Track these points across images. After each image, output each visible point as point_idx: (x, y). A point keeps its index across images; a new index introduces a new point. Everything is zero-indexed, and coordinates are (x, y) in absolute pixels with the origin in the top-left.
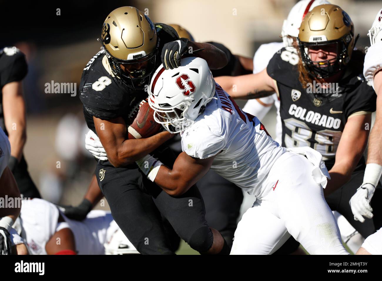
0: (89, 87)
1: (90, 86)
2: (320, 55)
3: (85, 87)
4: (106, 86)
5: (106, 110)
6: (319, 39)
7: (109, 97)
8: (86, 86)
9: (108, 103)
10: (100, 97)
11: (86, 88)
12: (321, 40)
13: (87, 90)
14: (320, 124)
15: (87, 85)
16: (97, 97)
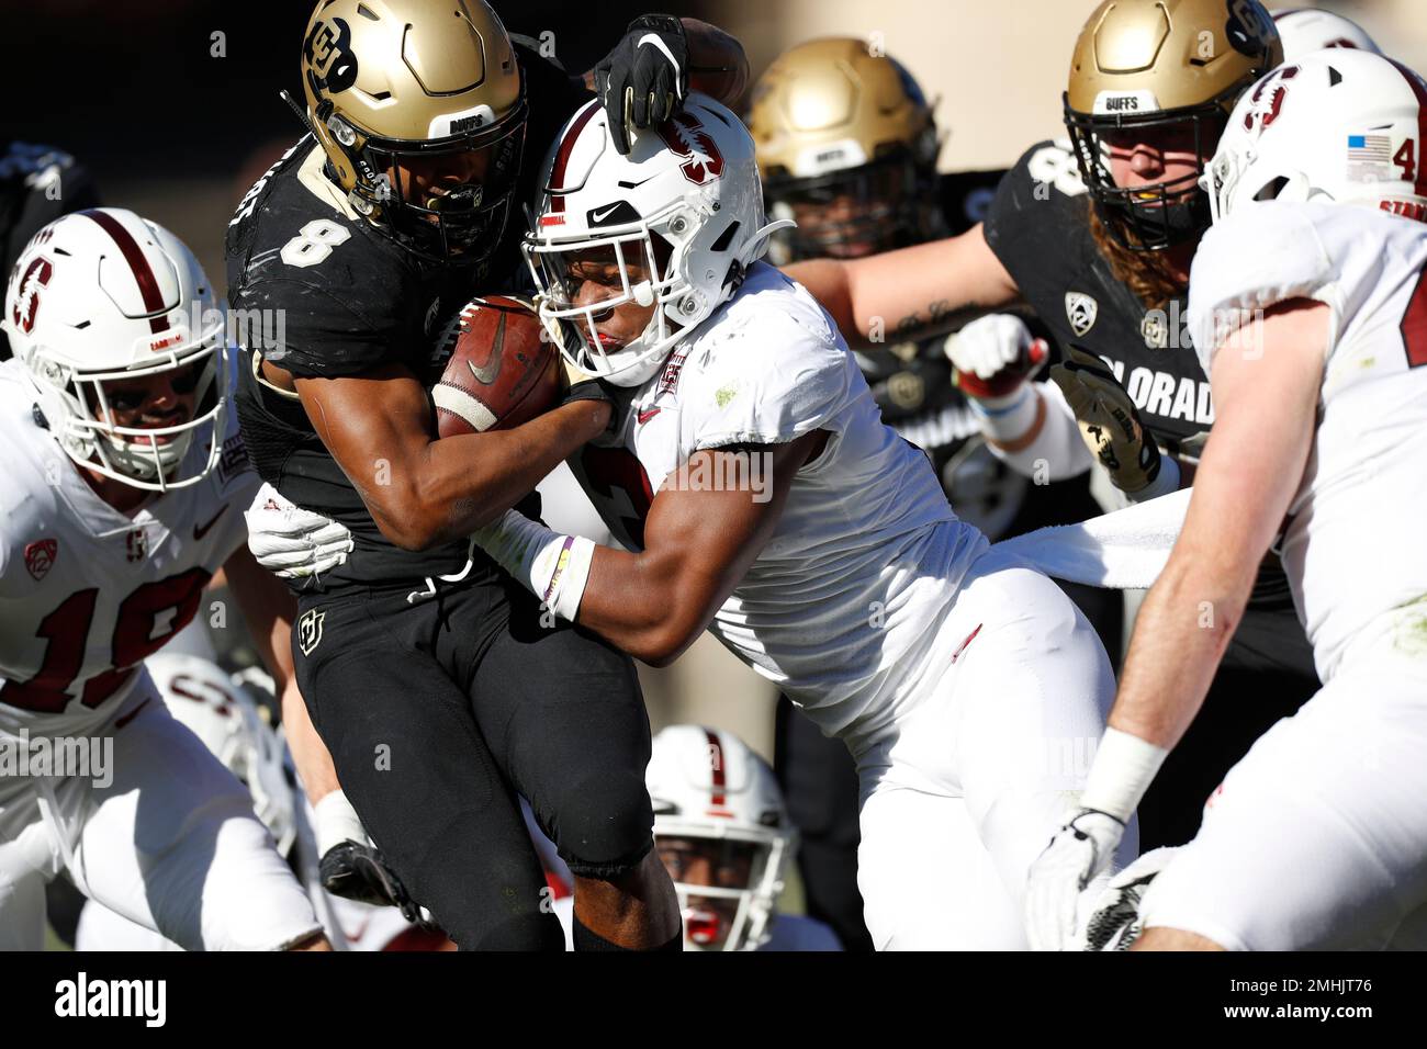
0: (271, 261)
1: (274, 257)
2: (1139, 162)
3: (250, 268)
4: (333, 247)
5: (345, 332)
6: (1127, 103)
7: (352, 283)
8: (257, 265)
9: (351, 306)
10: (319, 286)
11: (258, 268)
12: (1135, 106)
13: (262, 273)
14: (1176, 414)
15: (257, 260)
16: (306, 287)
